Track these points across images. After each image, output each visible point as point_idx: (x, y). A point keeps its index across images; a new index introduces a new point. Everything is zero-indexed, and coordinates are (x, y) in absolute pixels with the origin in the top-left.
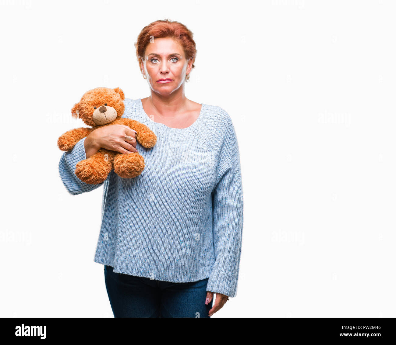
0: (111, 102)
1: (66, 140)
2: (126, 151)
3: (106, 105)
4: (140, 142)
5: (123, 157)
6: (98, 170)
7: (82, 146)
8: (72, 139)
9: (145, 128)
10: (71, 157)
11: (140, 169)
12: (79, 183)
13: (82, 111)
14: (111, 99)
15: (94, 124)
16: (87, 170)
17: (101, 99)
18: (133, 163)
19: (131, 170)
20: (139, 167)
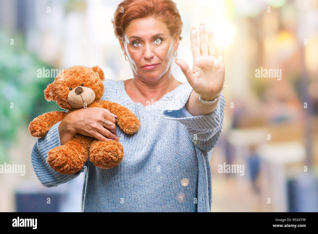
0: (88, 82)
1: (38, 126)
2: (103, 137)
3: (82, 85)
4: (122, 128)
5: (100, 145)
6: (72, 158)
7: (56, 132)
8: (45, 124)
9: (126, 112)
10: (44, 144)
11: (117, 159)
12: (53, 174)
13: (57, 92)
14: (88, 79)
15: (70, 107)
16: (60, 158)
17: (77, 79)
18: (110, 152)
19: (107, 160)
20: (116, 156)
